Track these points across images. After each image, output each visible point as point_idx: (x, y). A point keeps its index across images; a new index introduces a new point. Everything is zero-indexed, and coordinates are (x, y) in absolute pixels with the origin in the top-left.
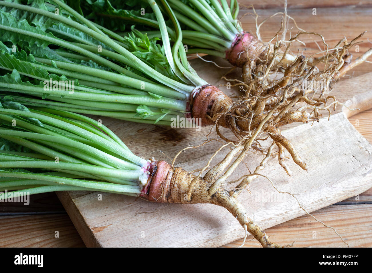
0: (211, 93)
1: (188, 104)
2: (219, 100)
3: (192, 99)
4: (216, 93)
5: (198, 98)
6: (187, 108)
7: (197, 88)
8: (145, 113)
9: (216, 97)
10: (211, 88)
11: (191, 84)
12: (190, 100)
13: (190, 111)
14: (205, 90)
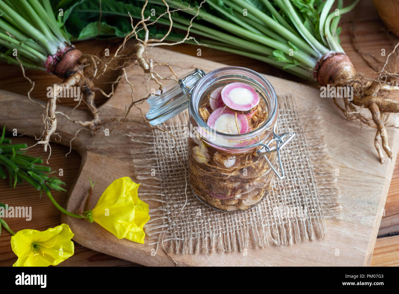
0: (340, 61)
1: (318, 63)
2: (344, 70)
3: (322, 61)
4: (344, 63)
5: (328, 61)
6: (316, 67)
7: (332, 52)
8: (279, 58)
9: (343, 67)
10: (343, 57)
11: (328, 47)
12: (321, 60)
13: (316, 70)
14: (337, 57)
